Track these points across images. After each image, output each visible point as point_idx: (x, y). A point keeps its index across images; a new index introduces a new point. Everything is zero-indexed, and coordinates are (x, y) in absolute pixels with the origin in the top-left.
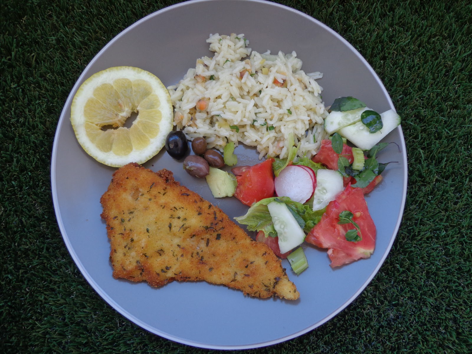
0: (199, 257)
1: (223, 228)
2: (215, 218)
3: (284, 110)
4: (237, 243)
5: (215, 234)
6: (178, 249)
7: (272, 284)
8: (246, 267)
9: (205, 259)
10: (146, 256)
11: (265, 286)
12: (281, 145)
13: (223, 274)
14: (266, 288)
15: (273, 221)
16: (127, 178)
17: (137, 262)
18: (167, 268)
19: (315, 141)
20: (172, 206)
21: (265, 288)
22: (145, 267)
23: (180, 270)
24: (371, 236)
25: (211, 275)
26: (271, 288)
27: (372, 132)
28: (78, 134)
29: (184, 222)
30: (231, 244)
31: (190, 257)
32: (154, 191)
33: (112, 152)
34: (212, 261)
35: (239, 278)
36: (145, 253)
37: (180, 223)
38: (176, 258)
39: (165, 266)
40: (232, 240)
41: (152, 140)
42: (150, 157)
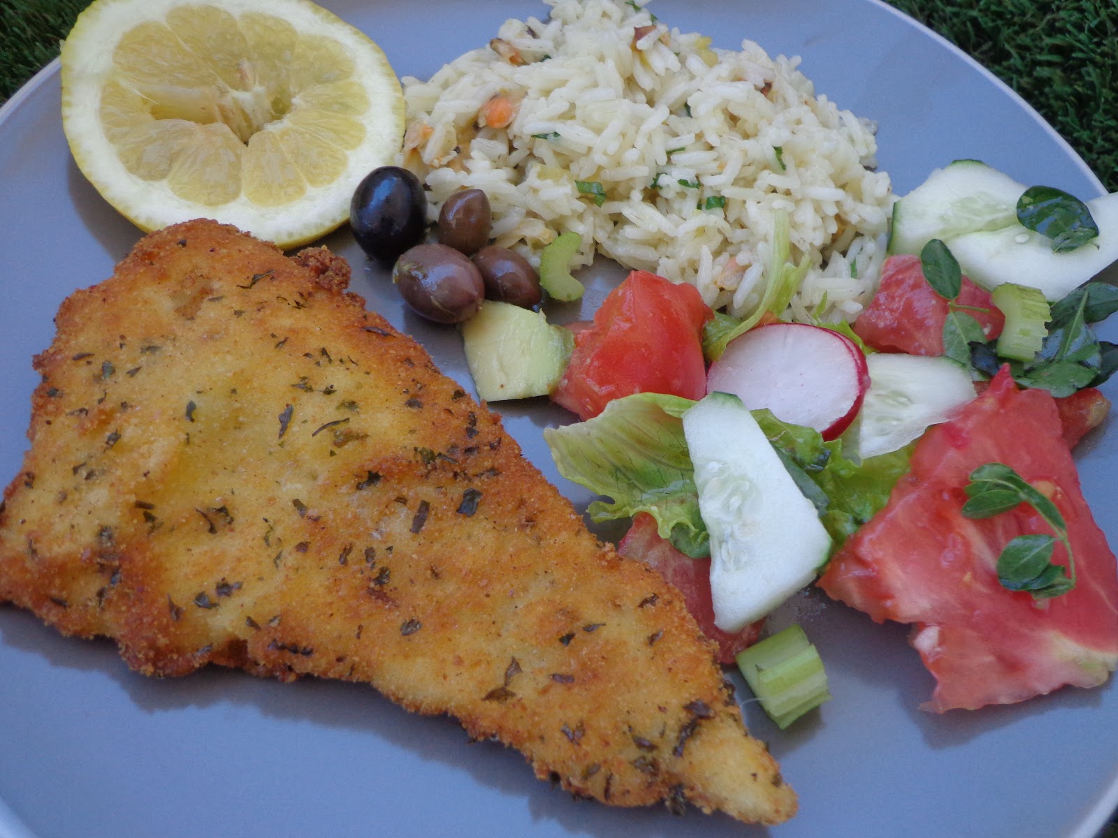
0: (373, 567)
1: (494, 471)
2: (471, 432)
3: (761, 148)
4: (539, 539)
5: (457, 491)
6: (294, 519)
7: (672, 735)
8: (567, 639)
9: (395, 581)
10: (149, 518)
11: (640, 744)
12: (742, 258)
13: (459, 661)
14: (643, 752)
15: (699, 480)
16: (184, 244)
17: (103, 531)
18: (225, 588)
19: (854, 272)
20: (314, 344)
21: (633, 753)
22: (132, 561)
23: (275, 607)
24: (1103, 593)
25: (406, 657)
26: (665, 756)
27: (1060, 250)
28: (70, 104)
29: (346, 414)
30: (516, 540)
31: (332, 561)
32: (264, 292)
33: (165, 182)
34: (419, 597)
35: (525, 688)
36: (149, 500)
37: (329, 411)
38: (273, 552)
39: (218, 578)
40: (522, 527)
41: (311, 190)
42: (290, 234)
